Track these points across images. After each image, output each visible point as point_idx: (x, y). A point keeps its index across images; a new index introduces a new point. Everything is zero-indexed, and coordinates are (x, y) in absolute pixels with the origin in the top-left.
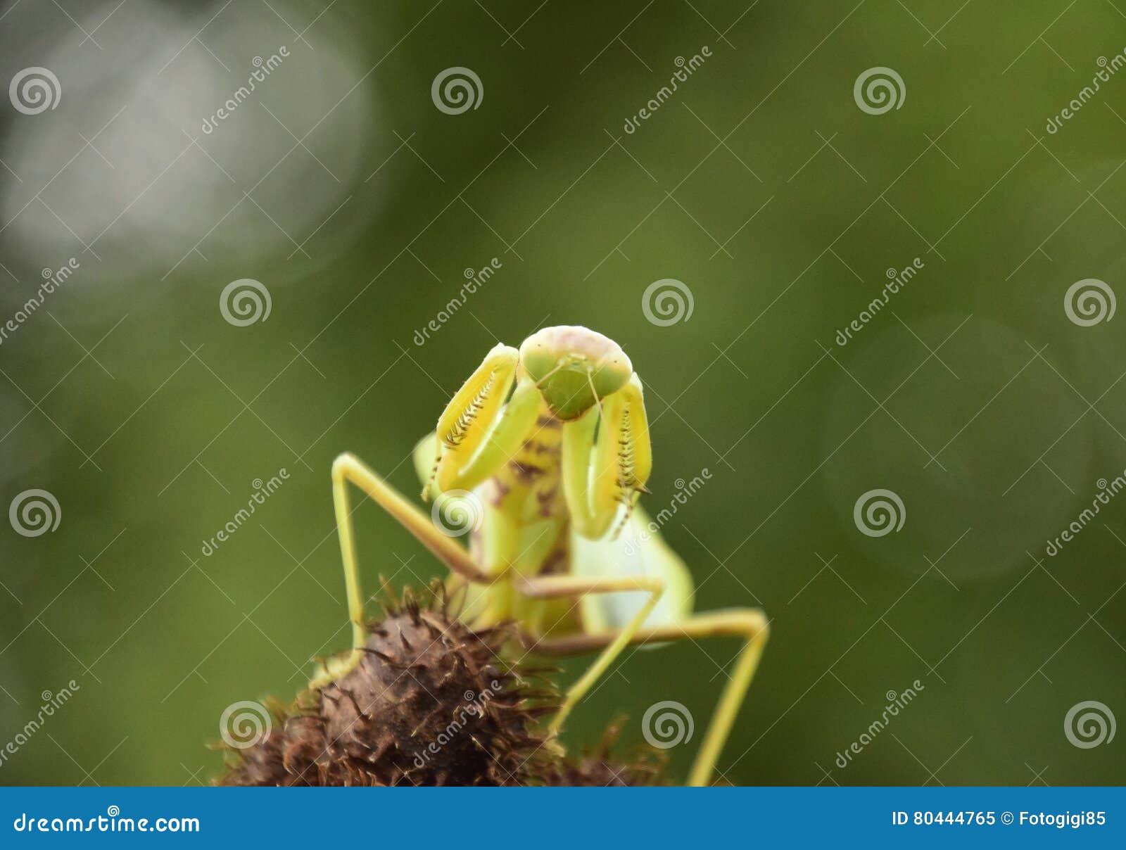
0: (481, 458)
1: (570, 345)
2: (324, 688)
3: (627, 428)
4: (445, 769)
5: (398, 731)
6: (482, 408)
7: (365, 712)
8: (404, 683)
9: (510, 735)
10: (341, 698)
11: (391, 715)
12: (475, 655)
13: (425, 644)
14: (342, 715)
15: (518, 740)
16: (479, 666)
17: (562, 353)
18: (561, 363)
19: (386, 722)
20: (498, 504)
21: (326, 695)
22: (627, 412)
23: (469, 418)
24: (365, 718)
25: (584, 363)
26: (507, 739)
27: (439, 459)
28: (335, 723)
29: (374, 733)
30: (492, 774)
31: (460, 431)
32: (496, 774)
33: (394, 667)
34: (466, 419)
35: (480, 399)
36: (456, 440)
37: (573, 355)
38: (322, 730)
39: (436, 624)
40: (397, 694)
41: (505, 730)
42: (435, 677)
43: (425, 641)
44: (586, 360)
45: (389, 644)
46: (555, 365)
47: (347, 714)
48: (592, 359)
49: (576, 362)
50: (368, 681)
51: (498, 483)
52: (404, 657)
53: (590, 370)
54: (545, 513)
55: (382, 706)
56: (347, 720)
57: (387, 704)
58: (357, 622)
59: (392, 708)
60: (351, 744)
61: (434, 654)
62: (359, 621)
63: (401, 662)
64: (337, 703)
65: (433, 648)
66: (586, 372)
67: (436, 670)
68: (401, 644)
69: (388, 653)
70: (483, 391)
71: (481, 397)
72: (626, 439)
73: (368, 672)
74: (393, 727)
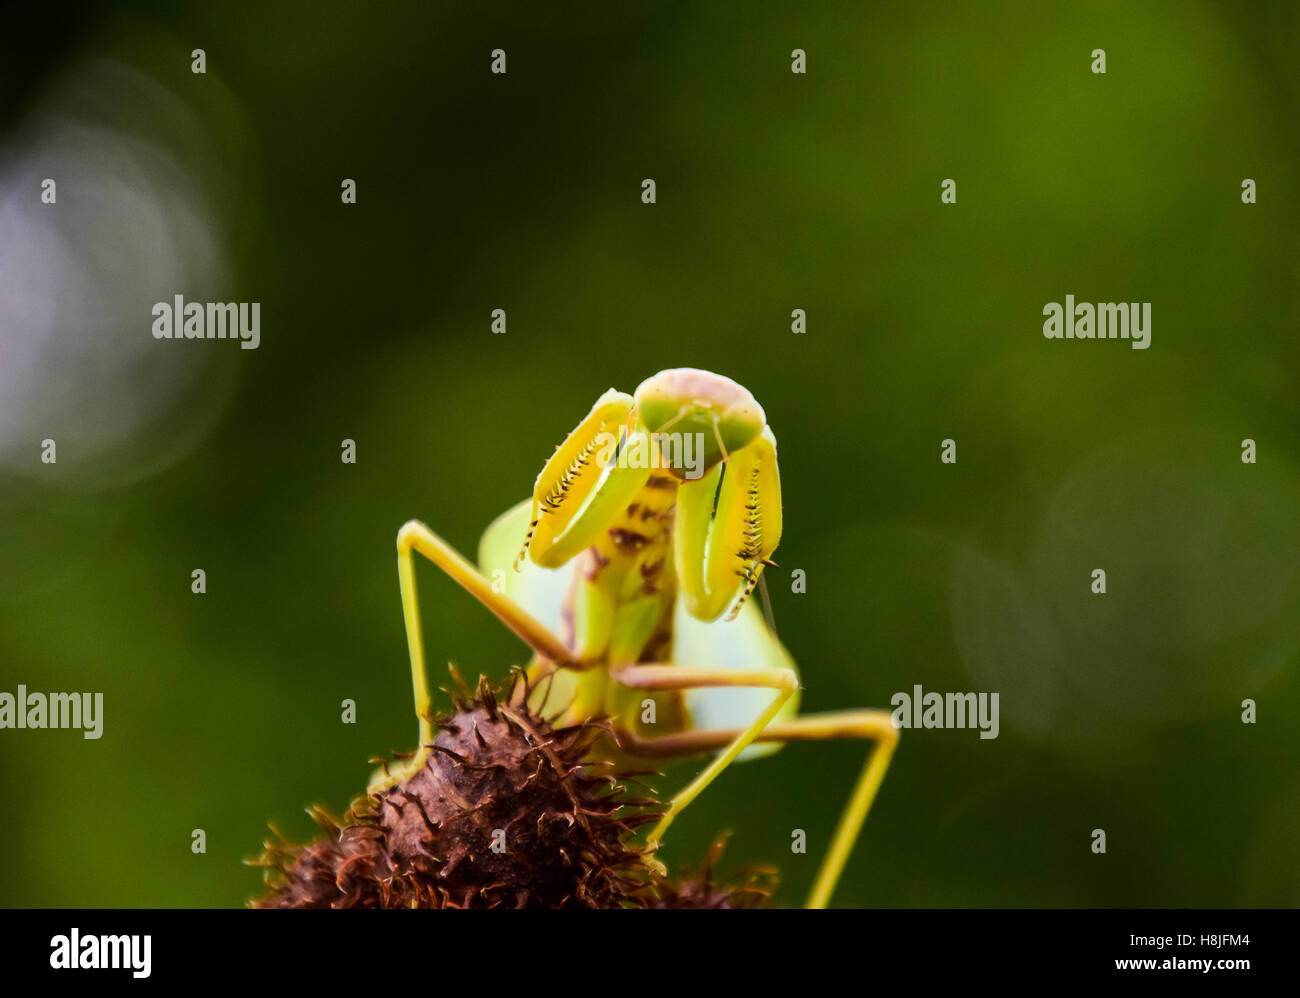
0: (580, 522)
1: (694, 390)
2: (384, 793)
3: (756, 490)
4: (525, 887)
5: (472, 843)
6: (587, 464)
7: (434, 821)
8: (480, 788)
9: (601, 848)
10: (405, 804)
11: (464, 824)
12: (561, 755)
13: (503, 742)
14: (407, 824)
15: (612, 854)
16: (566, 768)
17: (685, 400)
18: (683, 412)
19: (457, 832)
20: (593, 577)
21: (387, 801)
22: (757, 471)
23: (572, 475)
24: (433, 828)
25: (710, 413)
26: (599, 852)
27: (535, 524)
28: (398, 834)
29: (444, 845)
30: (583, 892)
31: (561, 491)
32: (586, 893)
33: (467, 768)
34: (569, 476)
35: (587, 454)
36: (556, 502)
37: (697, 402)
38: (382, 842)
39: (517, 719)
40: (471, 800)
41: (597, 842)
42: (514, 779)
43: (504, 738)
44: (712, 409)
45: (462, 742)
46: (675, 414)
47: (412, 823)
48: (718, 408)
49: (701, 410)
50: (437, 785)
51: (595, 552)
52: (479, 757)
53: (716, 420)
54: (649, 590)
55: (453, 813)
56: (412, 830)
57: (459, 811)
58: (424, 716)
59: (465, 815)
60: (415, 858)
61: (514, 754)
62: (426, 714)
63: (476, 762)
64: (400, 810)
65: (514, 747)
66: (712, 423)
67: (517, 772)
68: (476, 742)
69: (461, 753)
70: (590, 444)
71: (588, 451)
72: (753, 503)
73: (437, 774)
74: (465, 838)
